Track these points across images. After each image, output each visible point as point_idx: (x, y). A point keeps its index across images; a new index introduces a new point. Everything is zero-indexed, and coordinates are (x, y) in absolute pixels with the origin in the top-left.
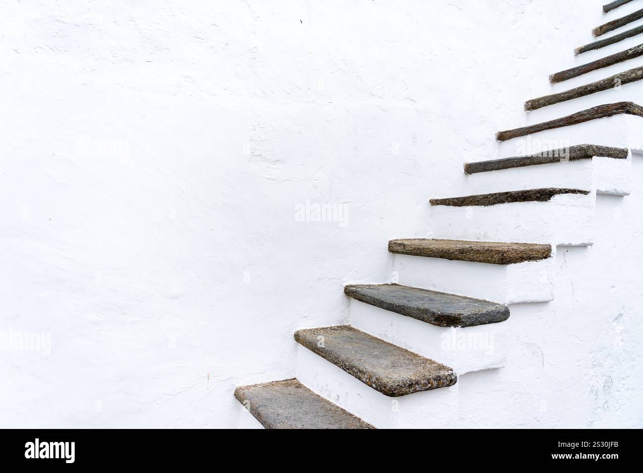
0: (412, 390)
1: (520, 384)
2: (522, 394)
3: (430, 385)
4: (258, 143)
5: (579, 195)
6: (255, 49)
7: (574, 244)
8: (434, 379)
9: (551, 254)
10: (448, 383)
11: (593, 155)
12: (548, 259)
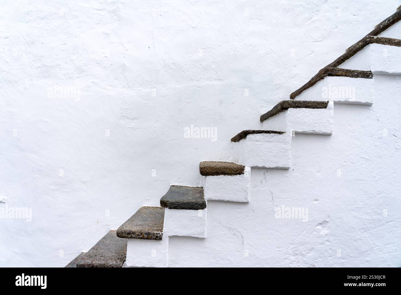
0: (129, 236)
1: (222, 252)
2: (223, 259)
3: (142, 236)
4: (124, 110)
5: (272, 134)
6: (124, 65)
7: (268, 167)
8: (145, 234)
9: (244, 172)
10: (155, 238)
11: (289, 108)
12: (242, 175)
